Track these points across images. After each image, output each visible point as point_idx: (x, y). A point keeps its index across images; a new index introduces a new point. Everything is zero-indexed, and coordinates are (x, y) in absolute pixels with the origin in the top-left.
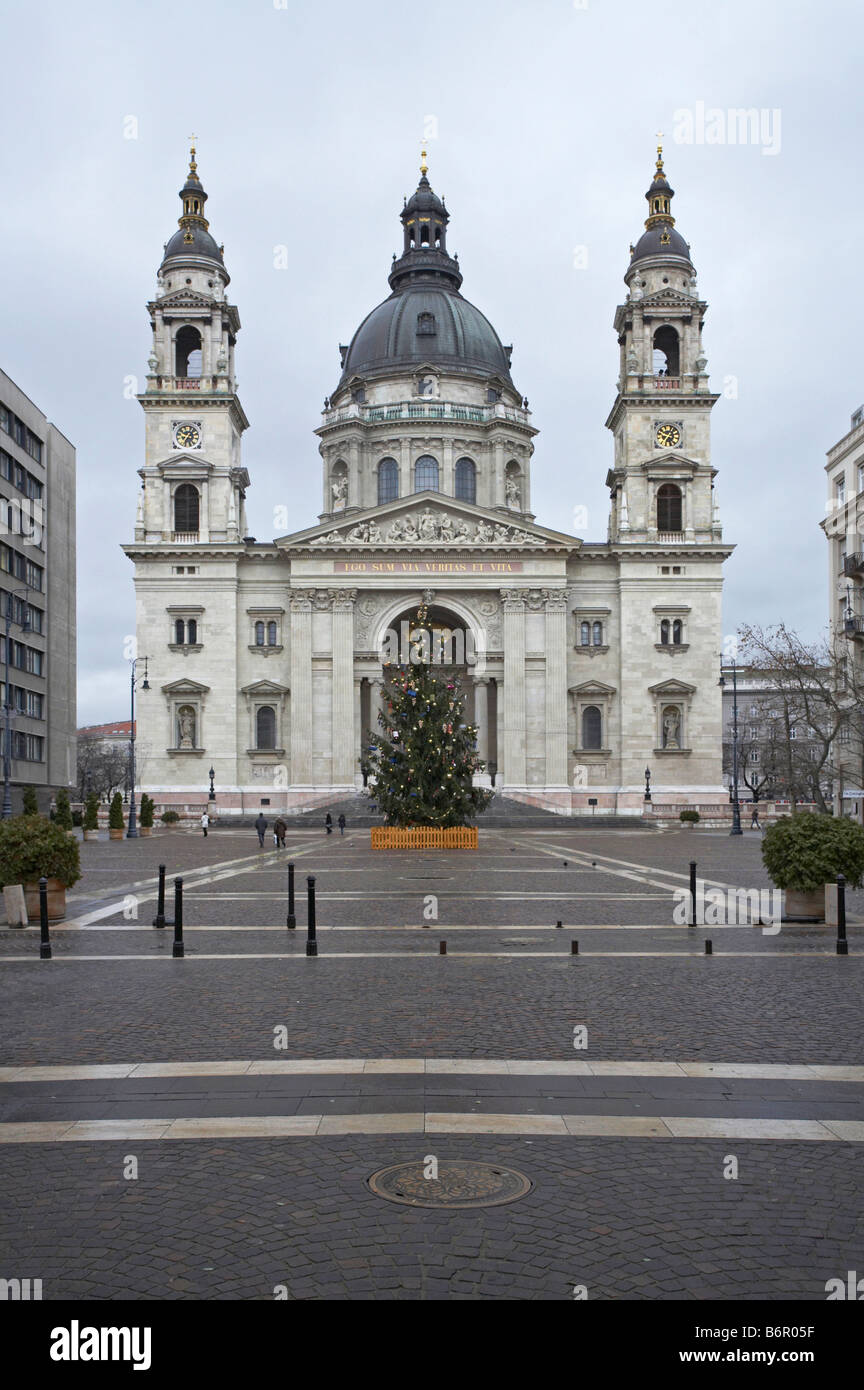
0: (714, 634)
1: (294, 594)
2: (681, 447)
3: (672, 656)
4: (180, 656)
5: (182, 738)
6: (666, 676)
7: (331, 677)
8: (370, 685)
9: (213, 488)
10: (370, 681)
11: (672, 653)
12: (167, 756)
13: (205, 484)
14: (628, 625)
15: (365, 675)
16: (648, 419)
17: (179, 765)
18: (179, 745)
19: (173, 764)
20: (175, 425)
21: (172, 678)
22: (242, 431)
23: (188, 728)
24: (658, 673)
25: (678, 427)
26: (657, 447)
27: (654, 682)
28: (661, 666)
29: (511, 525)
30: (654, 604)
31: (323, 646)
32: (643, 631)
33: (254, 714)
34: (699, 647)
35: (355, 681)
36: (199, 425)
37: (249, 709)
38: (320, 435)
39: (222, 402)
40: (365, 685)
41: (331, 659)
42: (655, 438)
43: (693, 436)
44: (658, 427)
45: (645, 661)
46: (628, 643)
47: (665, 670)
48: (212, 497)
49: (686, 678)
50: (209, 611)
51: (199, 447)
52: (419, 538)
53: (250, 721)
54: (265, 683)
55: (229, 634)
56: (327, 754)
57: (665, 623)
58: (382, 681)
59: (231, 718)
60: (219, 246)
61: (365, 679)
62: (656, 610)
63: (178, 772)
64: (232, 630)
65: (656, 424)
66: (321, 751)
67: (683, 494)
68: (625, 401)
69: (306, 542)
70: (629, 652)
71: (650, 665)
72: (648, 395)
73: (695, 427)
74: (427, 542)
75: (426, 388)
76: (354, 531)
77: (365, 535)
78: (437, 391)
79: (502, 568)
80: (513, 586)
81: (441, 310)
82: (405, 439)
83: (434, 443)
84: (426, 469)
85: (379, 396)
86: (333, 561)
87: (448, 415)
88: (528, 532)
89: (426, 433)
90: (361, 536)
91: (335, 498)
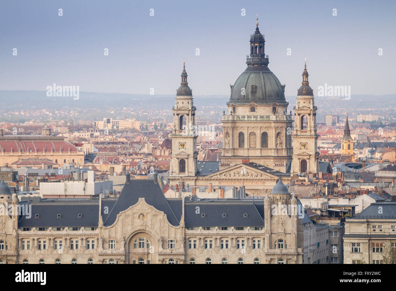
2: (307, 149)
9: (189, 161)
13: (187, 160)
16: (299, 142)
20: (179, 143)
25: (306, 144)
26: (301, 149)
36: (185, 143)
39: (191, 137)
51: (185, 149)
65: (301, 143)
67: (307, 163)
69: (211, 177)
72: (299, 135)
73: (311, 144)
74: (241, 177)
75: (253, 110)
76: (223, 174)
77: (226, 175)
78: (256, 111)
79: (260, 183)
80: (263, 188)
81: (259, 82)
82: (246, 127)
83: (255, 128)
84: (253, 136)
85: (239, 111)
86: (218, 181)
87: (259, 119)
88: (266, 175)
89: (252, 125)
90: (225, 175)
91: (226, 144)
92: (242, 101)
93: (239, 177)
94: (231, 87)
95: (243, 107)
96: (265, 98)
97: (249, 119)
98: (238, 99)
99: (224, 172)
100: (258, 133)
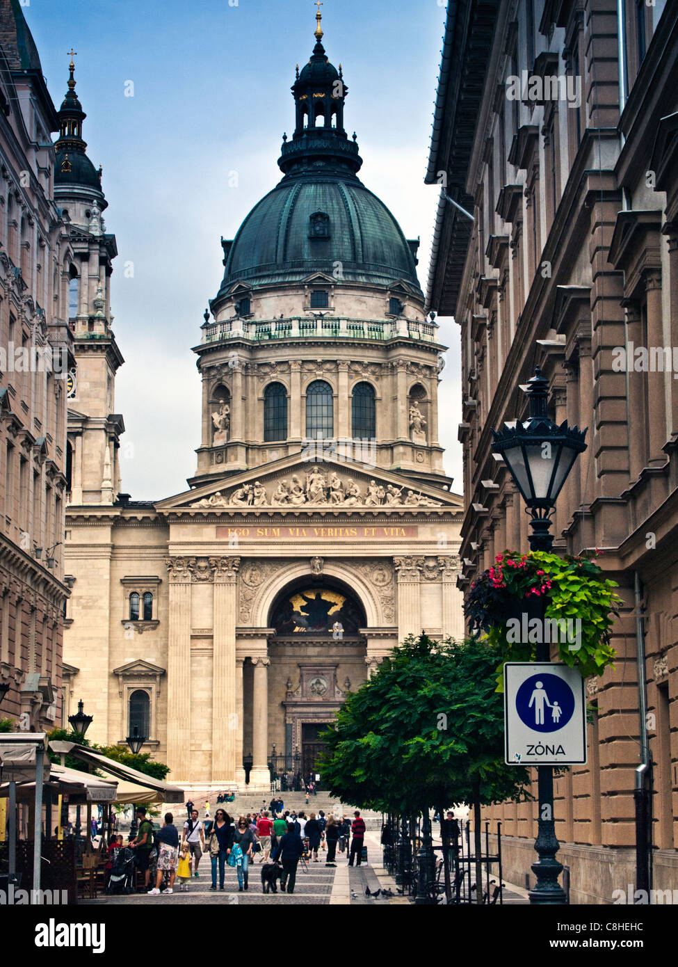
1: (173, 563)
7: (212, 657)
8: (254, 665)
9: (87, 441)
10: (254, 661)
13: (79, 438)
15: (248, 654)
29: (404, 485)
31: (203, 623)
33: (126, 699)
35: (237, 661)
36: (73, 371)
37: (121, 693)
39: (99, 347)
40: (248, 666)
41: (212, 637)
48: (86, 451)
50: (80, 582)
51: (73, 396)
52: (307, 500)
53: (121, 707)
54: (140, 662)
55: (101, 608)
56: (206, 746)
58: (267, 661)
59: (102, 705)
60: (97, 169)
61: (248, 659)
64: (105, 602)
66: (198, 742)
69: (187, 504)
74: (314, 505)
75: (319, 298)
76: (239, 492)
77: (250, 497)
78: (332, 304)
79: (395, 533)
80: (407, 553)
81: (336, 206)
82: (295, 361)
83: (328, 366)
84: (319, 396)
85: (265, 309)
86: (214, 526)
87: (344, 332)
88: (423, 495)
89: (319, 354)
90: (244, 498)
91: (215, 429)
92: (277, 272)
93: (308, 505)
94: (226, 244)
95: (280, 293)
96: (361, 262)
97: (307, 333)
98: (259, 269)
99: (240, 486)
100: (344, 385)
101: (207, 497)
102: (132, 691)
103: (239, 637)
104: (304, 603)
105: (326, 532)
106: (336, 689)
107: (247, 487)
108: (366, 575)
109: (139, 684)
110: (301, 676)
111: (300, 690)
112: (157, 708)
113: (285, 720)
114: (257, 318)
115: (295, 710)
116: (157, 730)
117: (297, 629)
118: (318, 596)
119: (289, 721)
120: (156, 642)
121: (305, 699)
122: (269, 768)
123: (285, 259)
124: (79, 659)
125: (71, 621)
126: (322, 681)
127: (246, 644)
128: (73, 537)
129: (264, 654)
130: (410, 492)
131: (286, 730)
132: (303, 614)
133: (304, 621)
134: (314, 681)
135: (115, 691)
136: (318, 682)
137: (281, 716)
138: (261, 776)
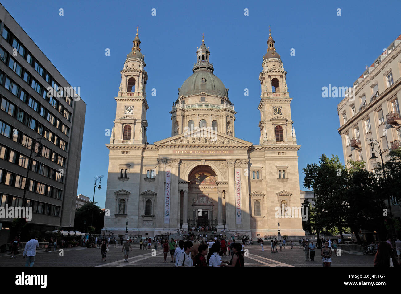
0: (296, 175)
1: (159, 161)
2: (282, 114)
3: (283, 183)
4: (121, 182)
5: (120, 210)
6: (281, 190)
9: (136, 126)
10: (184, 191)
11: (283, 182)
12: (115, 217)
13: (133, 125)
14: (268, 172)
15: (182, 188)
16: (271, 106)
17: (118, 220)
18: (119, 213)
19: (116, 220)
20: (126, 106)
21: (118, 189)
22: (147, 110)
23: (122, 207)
24: (279, 189)
25: (280, 108)
26: (274, 114)
27: (278, 192)
28: (279, 186)
29: (230, 138)
30: (276, 165)
32: (273, 174)
33: (145, 202)
34: (291, 180)
35: (178, 191)
36: (133, 107)
37: (143, 200)
38: (171, 113)
39: (140, 100)
40: (182, 192)
41: (171, 183)
42: (274, 111)
43: (285, 111)
44: (274, 108)
45: (274, 184)
46: (268, 178)
47: (281, 187)
48: (135, 128)
49: (288, 190)
50: (132, 167)
51: (132, 113)
53: (143, 205)
54: (149, 191)
55: (138, 174)
57: (280, 171)
58: (188, 191)
59: (137, 203)
61: (182, 190)
62: (277, 167)
63: (118, 223)
65: (274, 107)
67: (283, 129)
68: (264, 100)
69: (164, 143)
70: (269, 181)
71: (276, 185)
72: (271, 98)
73: (286, 108)
74: (203, 144)
75: (203, 99)
76: (180, 140)
77: (183, 141)
78: (206, 100)
79: (227, 152)
80: (230, 158)
82: (197, 114)
83: (205, 115)
84: (203, 124)
85: (189, 102)
86: (172, 150)
87: (210, 107)
88: (235, 141)
89: (203, 112)
93: (201, 143)
95: (193, 98)
96: (214, 90)
97: (200, 107)
98: (187, 93)
99: (180, 138)
100: (209, 121)
101: (170, 141)
102: (147, 200)
103: (179, 183)
104: (199, 176)
105: (206, 152)
106: (208, 201)
107: (182, 138)
108: (218, 165)
109: (148, 198)
110: (198, 197)
111: (197, 201)
112: (154, 205)
113: (193, 210)
114: (187, 104)
115: (196, 207)
116: (154, 212)
117: (197, 183)
118: (203, 174)
119: (194, 210)
120: (154, 185)
121: (199, 204)
122: (188, 224)
123: (194, 89)
124: (131, 190)
125: (129, 178)
126: (204, 199)
127: (181, 185)
128: (130, 153)
129: (187, 189)
130: (231, 140)
131: (193, 213)
132: (198, 179)
133: (199, 181)
134: (202, 199)
135: (141, 200)
136: (203, 199)
137: (192, 209)
138: (185, 226)
